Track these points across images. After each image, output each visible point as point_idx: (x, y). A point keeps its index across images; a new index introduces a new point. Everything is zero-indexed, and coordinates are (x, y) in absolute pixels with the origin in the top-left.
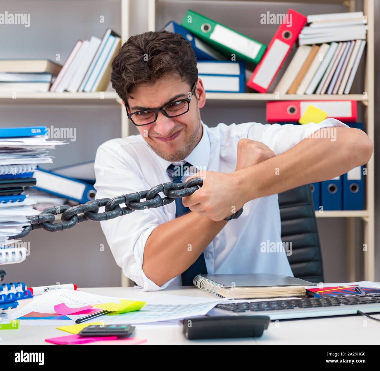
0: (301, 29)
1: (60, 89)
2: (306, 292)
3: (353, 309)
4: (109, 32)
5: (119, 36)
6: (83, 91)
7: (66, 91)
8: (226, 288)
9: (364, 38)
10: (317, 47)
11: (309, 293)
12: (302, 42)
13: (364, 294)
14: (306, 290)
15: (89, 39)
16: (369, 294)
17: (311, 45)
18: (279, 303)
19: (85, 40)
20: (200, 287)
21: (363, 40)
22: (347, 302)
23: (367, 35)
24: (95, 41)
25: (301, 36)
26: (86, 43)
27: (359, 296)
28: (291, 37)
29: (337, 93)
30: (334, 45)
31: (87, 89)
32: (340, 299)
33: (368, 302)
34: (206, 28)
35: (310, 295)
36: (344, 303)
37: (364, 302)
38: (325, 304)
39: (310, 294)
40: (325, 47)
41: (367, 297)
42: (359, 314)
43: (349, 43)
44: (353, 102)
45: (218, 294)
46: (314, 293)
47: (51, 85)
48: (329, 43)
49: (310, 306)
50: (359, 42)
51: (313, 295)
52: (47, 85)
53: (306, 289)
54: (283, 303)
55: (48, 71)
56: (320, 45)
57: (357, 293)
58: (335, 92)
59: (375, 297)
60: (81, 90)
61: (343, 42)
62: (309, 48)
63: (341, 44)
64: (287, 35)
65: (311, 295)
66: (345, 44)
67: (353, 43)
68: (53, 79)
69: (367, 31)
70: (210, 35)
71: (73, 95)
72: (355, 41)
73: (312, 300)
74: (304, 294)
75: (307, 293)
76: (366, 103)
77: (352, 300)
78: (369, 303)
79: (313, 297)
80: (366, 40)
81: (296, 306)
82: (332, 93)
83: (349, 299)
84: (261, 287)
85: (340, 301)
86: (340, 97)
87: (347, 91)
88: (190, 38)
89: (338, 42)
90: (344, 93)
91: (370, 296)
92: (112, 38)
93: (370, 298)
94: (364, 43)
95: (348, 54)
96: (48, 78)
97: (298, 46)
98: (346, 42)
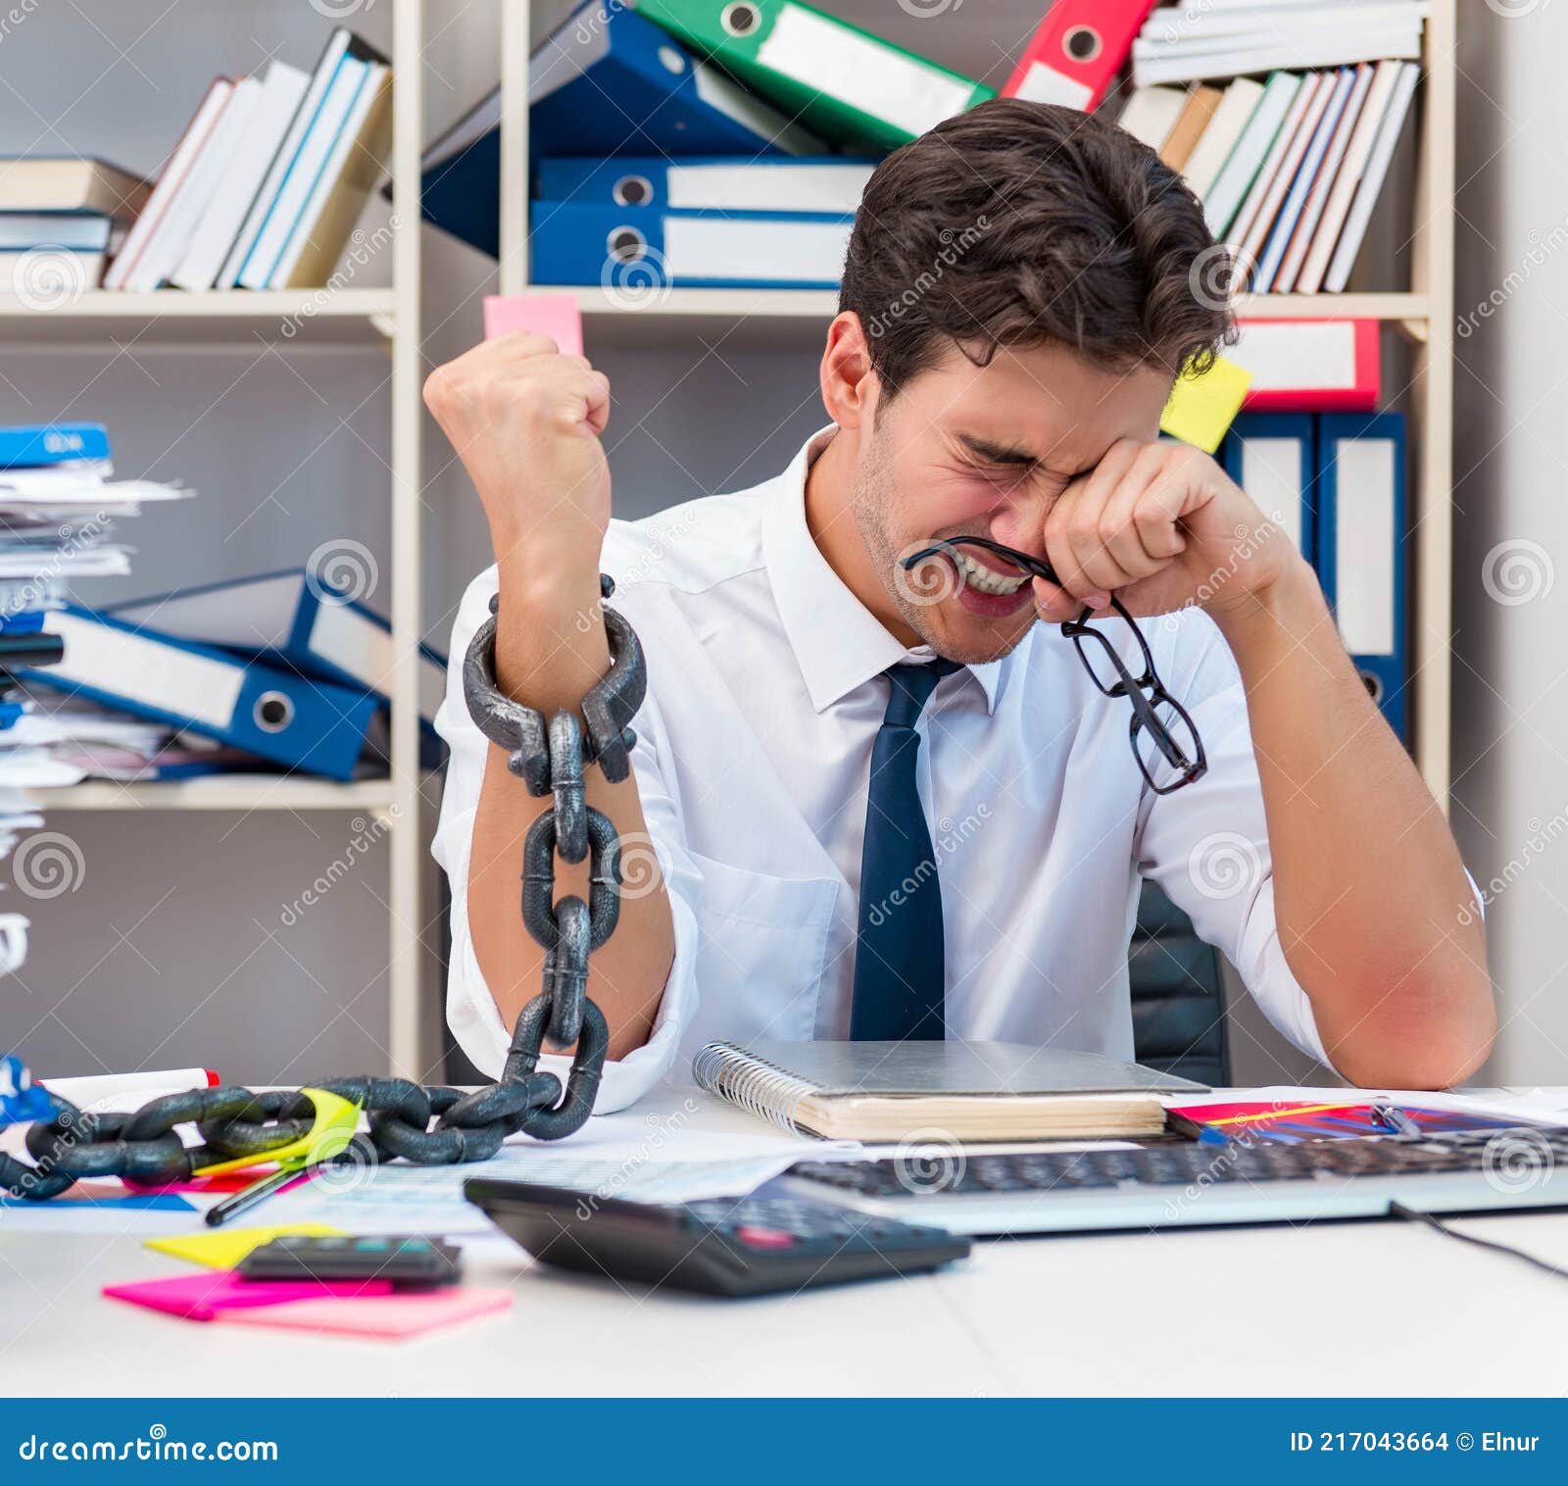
0: (1144, 19)
1: (145, 280)
2: (1164, 1119)
3: (1372, 1195)
4: (342, 40)
5: (384, 61)
6: (238, 286)
7: (167, 285)
8: (829, 1097)
9: (1414, 52)
10: (1211, 94)
11: (1178, 1127)
12: (1145, 73)
13: (1412, 1131)
14: (1165, 1113)
15: (261, 76)
16: (1435, 1135)
17: (1182, 87)
18: (1052, 1162)
19: (244, 77)
20: (723, 1092)
21: (1406, 61)
22: (1340, 1165)
23: (1423, 39)
24: (285, 80)
25: (1140, 48)
26: (248, 88)
27: (1392, 1141)
28: (1097, 51)
29: (1294, 289)
30: (1284, 85)
31: (253, 277)
32: (1312, 1154)
33: (1435, 1166)
34: (742, 19)
35: (1182, 1134)
36: (1332, 1169)
37: (1416, 1168)
38: (1247, 1169)
39: (1183, 1130)
40: (1244, 93)
41: (1429, 1148)
42: (1395, 1214)
43: (1348, 76)
44: (1360, 324)
45: (795, 1122)
46: (1202, 1126)
47: (109, 261)
48: (1262, 78)
49: (1183, 1177)
50: (1388, 71)
51: (1195, 1135)
52: (94, 261)
53: (1166, 1110)
54: (1073, 1162)
55: (95, 204)
56: (1220, 84)
57: (1380, 1129)
58: (1284, 284)
59: (1465, 1145)
60: (227, 281)
61: (1320, 70)
62: (1177, 99)
63: (1312, 79)
64: (1081, 44)
65: (1188, 1132)
66: (1330, 79)
67: (1367, 72)
68: (117, 238)
69: (1425, 21)
70: (756, 51)
71: (197, 301)
72: (1374, 64)
73: (1191, 1153)
74: (1159, 1130)
75: (1168, 1126)
76: (1418, 331)
77: (1363, 1158)
78: (1441, 1171)
79: (1193, 1139)
80: (1421, 62)
81: (1127, 1177)
82: (1271, 290)
83: (1351, 1152)
84: (974, 1095)
85: (1314, 1158)
86: (1308, 302)
87: (1337, 281)
88: (673, 61)
89: (1300, 73)
90: (1322, 289)
91: (1439, 1142)
92: (354, 68)
93: (1442, 1150)
94: (1413, 72)
95: (1347, 120)
96: (97, 232)
97: (1127, 90)
98: (1335, 69)
